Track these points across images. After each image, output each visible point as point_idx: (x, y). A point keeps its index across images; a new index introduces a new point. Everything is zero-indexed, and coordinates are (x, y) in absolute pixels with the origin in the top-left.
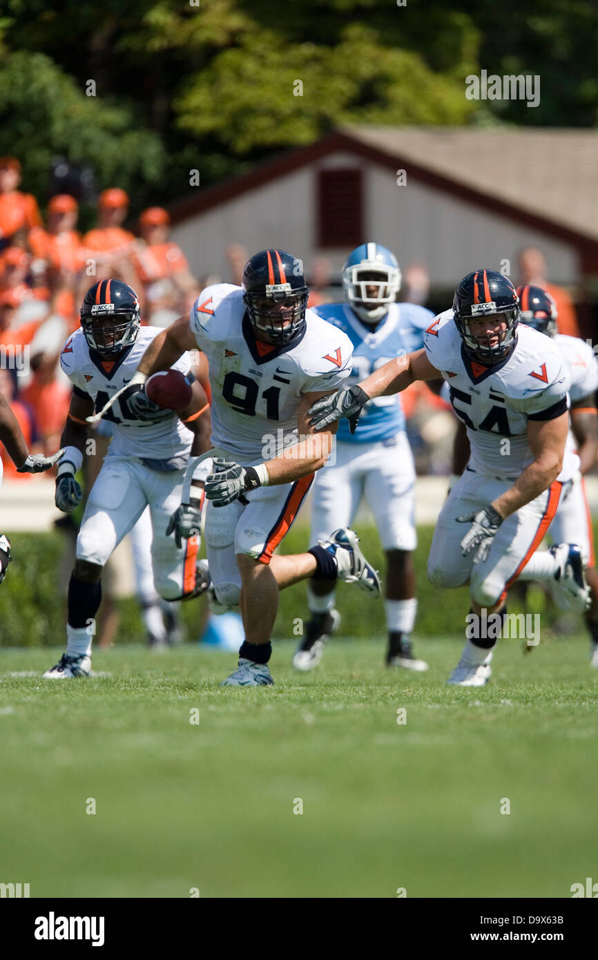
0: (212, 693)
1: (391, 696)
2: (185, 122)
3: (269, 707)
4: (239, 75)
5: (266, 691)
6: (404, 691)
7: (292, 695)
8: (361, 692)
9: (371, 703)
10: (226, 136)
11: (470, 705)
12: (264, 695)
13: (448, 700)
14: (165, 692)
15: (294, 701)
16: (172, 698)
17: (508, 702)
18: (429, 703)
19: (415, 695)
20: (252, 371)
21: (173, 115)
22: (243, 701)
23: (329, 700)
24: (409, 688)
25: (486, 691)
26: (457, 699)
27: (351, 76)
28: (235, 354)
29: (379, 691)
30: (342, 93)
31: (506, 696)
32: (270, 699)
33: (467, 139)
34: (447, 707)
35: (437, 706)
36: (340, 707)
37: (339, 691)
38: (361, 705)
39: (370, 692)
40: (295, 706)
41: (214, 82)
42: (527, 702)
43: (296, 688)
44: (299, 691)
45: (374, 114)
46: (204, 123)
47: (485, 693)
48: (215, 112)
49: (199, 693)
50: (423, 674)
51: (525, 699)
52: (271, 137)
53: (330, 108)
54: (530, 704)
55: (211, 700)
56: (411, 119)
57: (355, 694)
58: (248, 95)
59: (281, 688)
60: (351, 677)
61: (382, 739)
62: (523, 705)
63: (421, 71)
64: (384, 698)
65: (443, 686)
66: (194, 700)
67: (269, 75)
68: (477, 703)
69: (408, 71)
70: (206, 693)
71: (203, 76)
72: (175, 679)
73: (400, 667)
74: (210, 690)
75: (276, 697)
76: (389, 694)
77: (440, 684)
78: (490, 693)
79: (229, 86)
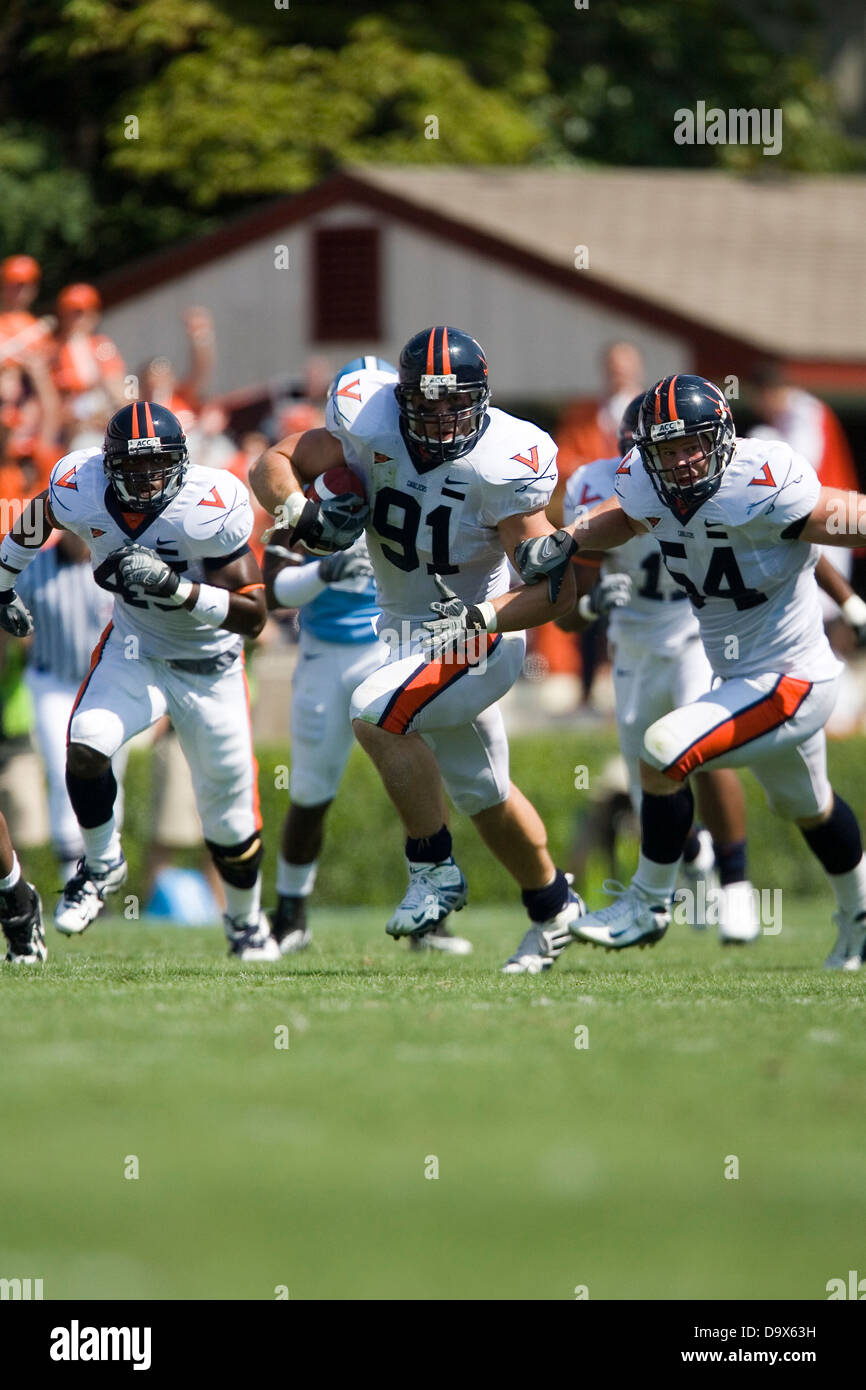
0: (160, 986)
1: (420, 990)
2: (122, 158)
3: (242, 1007)
4: (201, 91)
5: (237, 983)
6: (438, 983)
7: (275, 988)
8: (376, 984)
9: (389, 1001)
10: (184, 179)
11: (534, 1003)
12: (236, 989)
13: (501, 997)
14: (92, 983)
15: (280, 997)
16: (102, 992)
17: (589, 1000)
18: (474, 1001)
19: (453, 989)
20: (412, 485)
21: (105, 149)
22: (205, 998)
23: (330, 996)
24: (445, 979)
25: (557, 983)
26: (515, 995)
27: (361, 92)
28: (389, 459)
29: (402, 984)
30: (351, 117)
31: (586, 992)
32: (244, 996)
33: (531, 183)
34: (500, 1007)
35: (486, 1006)
36: (344, 1006)
37: (342, 983)
38: (374, 1005)
39: (389, 985)
40: (279, 1005)
41: (165, 100)
42: (615, 1000)
43: (283, 979)
44: (286, 982)
45: (397, 147)
46: (152, 161)
47: (556, 987)
48: (167, 145)
49: (141, 986)
50: (466, 958)
51: (614, 996)
52: (247, 182)
53: (332, 138)
54: (620, 1003)
55: (158, 995)
56: (449, 153)
57: (366, 987)
58: (213, 120)
59: (260, 978)
60: (362, 963)
61: (407, 1053)
62: (610, 1005)
63: (464, 88)
64: (409, 992)
65: (494, 977)
66: (133, 995)
67: (243, 91)
68: (544, 1001)
69: (446, 85)
70: (151, 986)
71: (150, 93)
72: (107, 965)
73: (432, 948)
74: (158, 981)
75: (252, 992)
76: (417, 987)
77: (490, 972)
78: (562, 987)
79: (186, 108)
